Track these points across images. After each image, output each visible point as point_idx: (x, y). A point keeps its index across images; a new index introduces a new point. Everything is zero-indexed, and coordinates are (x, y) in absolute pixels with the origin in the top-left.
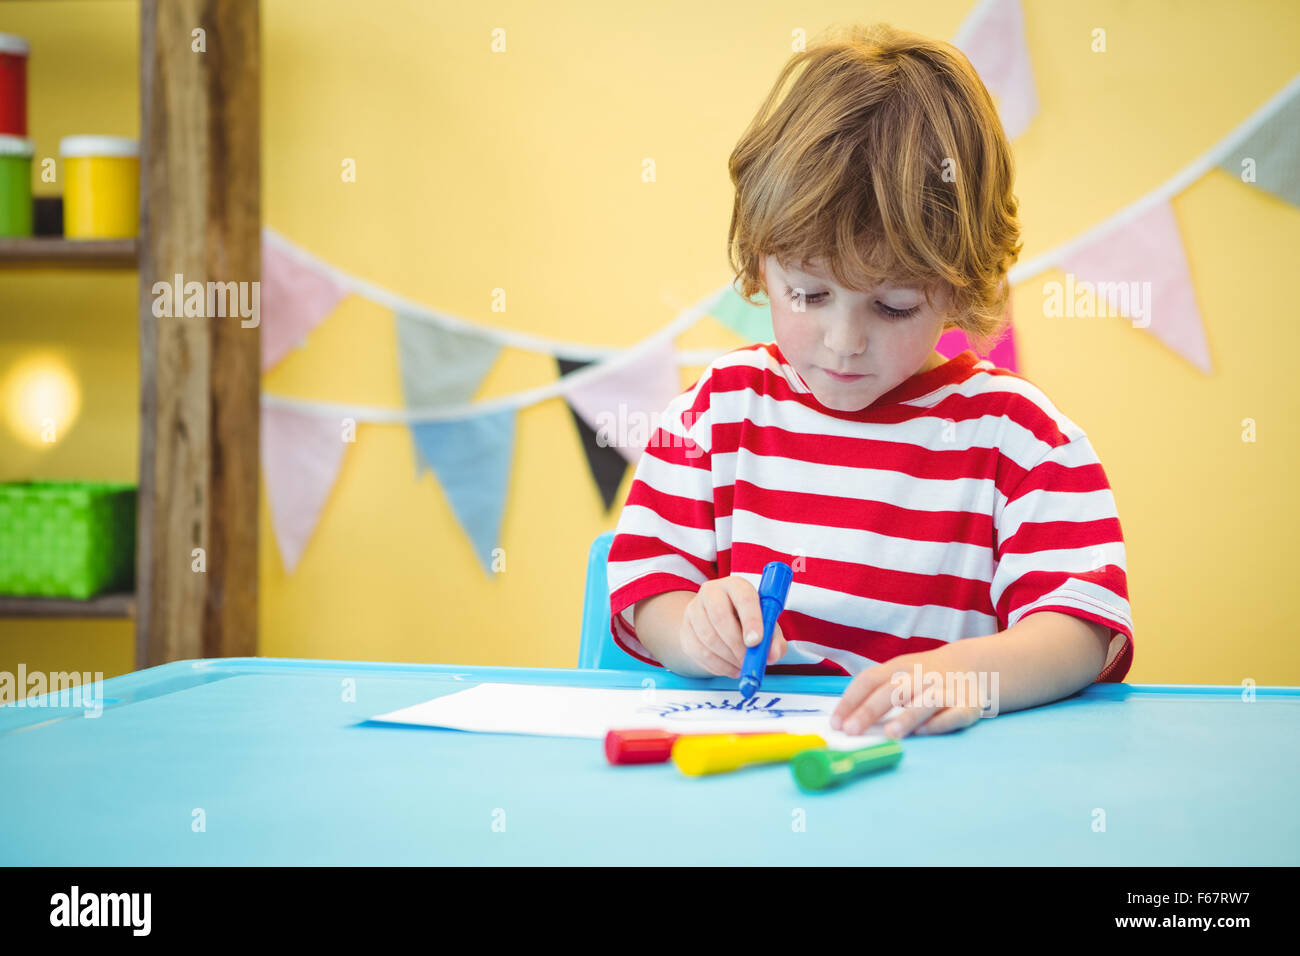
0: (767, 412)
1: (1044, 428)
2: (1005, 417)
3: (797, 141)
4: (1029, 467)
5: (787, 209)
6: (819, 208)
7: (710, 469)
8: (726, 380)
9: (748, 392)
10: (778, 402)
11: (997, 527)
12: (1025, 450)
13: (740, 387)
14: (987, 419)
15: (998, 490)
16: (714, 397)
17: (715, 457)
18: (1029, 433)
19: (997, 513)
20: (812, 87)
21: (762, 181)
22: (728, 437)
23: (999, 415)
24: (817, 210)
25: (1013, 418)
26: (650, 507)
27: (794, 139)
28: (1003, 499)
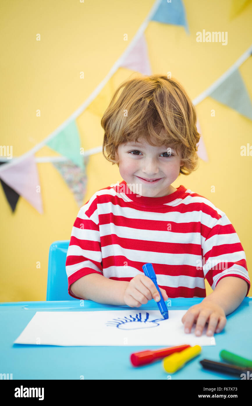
0: (118, 211)
1: (214, 214)
2: (201, 211)
3: (128, 103)
4: (211, 227)
5: (129, 122)
6: (141, 118)
7: (99, 230)
8: (102, 199)
9: (110, 203)
10: (121, 207)
11: (203, 248)
12: (209, 222)
13: (107, 202)
14: (195, 212)
15: (202, 236)
16: (99, 205)
17: (100, 226)
18: (210, 216)
19: (203, 243)
20: (130, 90)
21: (117, 120)
22: (105, 219)
23: (199, 210)
24: (141, 119)
25: (203, 212)
26: (78, 245)
27: (127, 103)
28: (204, 239)
